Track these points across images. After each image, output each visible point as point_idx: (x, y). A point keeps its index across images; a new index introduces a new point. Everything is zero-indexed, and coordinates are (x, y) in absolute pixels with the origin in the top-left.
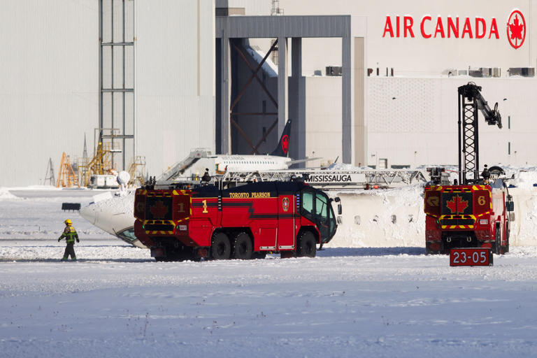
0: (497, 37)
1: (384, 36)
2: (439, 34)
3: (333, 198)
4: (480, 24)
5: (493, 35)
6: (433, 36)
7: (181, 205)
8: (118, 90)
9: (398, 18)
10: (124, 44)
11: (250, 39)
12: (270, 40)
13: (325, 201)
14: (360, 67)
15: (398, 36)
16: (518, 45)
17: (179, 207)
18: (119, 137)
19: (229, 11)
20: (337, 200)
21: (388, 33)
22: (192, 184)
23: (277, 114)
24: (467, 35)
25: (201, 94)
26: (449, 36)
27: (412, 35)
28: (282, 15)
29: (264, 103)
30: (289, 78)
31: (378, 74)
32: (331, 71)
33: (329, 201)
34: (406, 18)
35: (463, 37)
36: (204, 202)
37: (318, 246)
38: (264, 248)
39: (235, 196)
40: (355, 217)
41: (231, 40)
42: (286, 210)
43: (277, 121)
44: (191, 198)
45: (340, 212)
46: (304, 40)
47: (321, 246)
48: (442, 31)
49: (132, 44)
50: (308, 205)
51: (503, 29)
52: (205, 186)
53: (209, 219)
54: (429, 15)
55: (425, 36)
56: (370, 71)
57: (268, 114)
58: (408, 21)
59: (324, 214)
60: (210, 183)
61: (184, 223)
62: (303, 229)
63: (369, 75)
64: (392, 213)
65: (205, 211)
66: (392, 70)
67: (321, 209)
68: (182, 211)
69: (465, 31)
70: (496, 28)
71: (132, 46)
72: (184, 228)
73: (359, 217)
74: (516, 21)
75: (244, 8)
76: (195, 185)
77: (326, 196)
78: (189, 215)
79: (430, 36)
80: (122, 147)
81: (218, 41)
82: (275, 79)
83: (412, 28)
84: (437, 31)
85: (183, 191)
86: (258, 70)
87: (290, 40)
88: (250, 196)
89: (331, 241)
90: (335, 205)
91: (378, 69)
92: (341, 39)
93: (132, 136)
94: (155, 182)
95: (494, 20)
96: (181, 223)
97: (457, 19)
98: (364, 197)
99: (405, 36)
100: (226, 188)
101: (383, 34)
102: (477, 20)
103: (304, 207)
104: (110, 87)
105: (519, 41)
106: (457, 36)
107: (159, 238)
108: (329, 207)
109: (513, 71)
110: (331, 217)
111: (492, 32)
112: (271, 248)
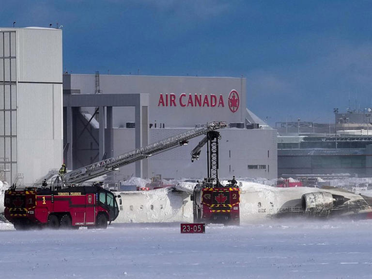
0: (223, 106)
1: (159, 105)
2: (190, 104)
3: (117, 195)
4: (213, 98)
5: (221, 105)
6: (187, 105)
7: (31, 199)
8: (8, 136)
9: (167, 95)
10: (11, 110)
11: (82, 108)
12: (95, 107)
13: (112, 197)
14: (145, 123)
15: (167, 105)
16: (235, 110)
17: (30, 200)
18: (8, 162)
19: (71, 91)
20: (119, 196)
21: (161, 104)
22: (36, 188)
23: (98, 149)
24: (206, 105)
25: (55, 138)
26: (196, 106)
27: (175, 105)
28: (101, 93)
29: (91, 144)
30: (105, 129)
31: (156, 127)
32: (129, 125)
33: (115, 197)
34: (171, 95)
35: (204, 106)
36: (44, 198)
37: (108, 222)
38: (78, 224)
39: (61, 194)
40: (130, 207)
41: (73, 108)
42: (90, 202)
43: (98, 154)
44: (36, 196)
45: (121, 204)
46: (114, 108)
47: (110, 222)
48: (192, 103)
49: (16, 110)
50: (102, 199)
51: (226, 101)
52: (44, 189)
53: (47, 208)
54: (185, 94)
55: (182, 105)
56: (151, 125)
57: (94, 149)
58: (173, 97)
59: (112, 205)
60: (47, 187)
61: (32, 210)
62: (99, 213)
63: (150, 127)
64: (151, 204)
65: (44, 203)
66: (164, 125)
67: (110, 202)
68: (31, 203)
69: (204, 103)
70: (222, 101)
71: (16, 112)
72: (32, 212)
73: (132, 206)
74: (234, 97)
75: (80, 90)
76: (39, 188)
77: (112, 194)
78: (35, 205)
79: (185, 105)
80: (10, 168)
81: (65, 109)
82: (98, 130)
83: (175, 101)
84: (189, 102)
85: (32, 192)
86: (88, 124)
87: (106, 108)
88: (70, 194)
89: (116, 219)
90: (118, 199)
91: (156, 124)
92: (134, 107)
93: (16, 162)
94: (16, 187)
95: (221, 96)
96: (30, 210)
97: (200, 96)
98: (135, 195)
99: (171, 105)
100: (56, 190)
101: (158, 105)
102: (212, 96)
103: (101, 200)
104: (3, 135)
105: (235, 108)
106: (200, 105)
107: (18, 218)
108: (115, 201)
109: (232, 125)
110: (116, 206)
111: (220, 103)
112: (82, 224)
